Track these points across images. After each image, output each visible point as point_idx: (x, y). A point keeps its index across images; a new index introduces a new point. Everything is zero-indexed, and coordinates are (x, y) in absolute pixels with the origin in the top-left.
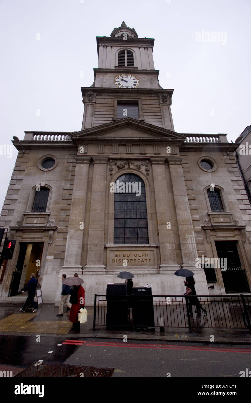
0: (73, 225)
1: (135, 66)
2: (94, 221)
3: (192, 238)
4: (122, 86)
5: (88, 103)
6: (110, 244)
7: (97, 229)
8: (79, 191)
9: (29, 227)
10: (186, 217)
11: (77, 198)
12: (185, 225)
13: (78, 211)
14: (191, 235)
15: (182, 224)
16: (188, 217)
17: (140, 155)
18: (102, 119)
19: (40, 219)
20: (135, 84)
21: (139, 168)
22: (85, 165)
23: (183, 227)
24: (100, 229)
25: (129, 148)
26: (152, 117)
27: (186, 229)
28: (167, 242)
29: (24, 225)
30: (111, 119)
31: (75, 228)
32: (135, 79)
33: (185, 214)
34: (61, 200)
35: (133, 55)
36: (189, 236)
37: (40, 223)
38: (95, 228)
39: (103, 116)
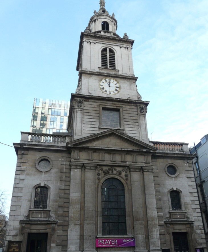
0: (72, 220)
1: (116, 68)
2: (87, 218)
3: (157, 231)
4: (106, 91)
5: (77, 109)
6: (100, 235)
7: (91, 224)
8: (75, 193)
9: (35, 220)
10: (154, 215)
11: (74, 199)
12: (153, 221)
13: (75, 210)
14: (156, 229)
15: (150, 220)
16: (155, 215)
17: (121, 163)
18: (90, 126)
19: (43, 215)
20: (117, 89)
21: (120, 173)
22: (78, 170)
23: (151, 223)
24: (92, 224)
25: (113, 156)
26: (132, 126)
27: (153, 224)
28: (140, 234)
29: (31, 219)
30: (97, 126)
31: (74, 223)
32: (117, 84)
33: (153, 213)
34: (58, 199)
35: (114, 55)
36: (155, 229)
37: (43, 218)
38: (89, 223)
39: (90, 123)
